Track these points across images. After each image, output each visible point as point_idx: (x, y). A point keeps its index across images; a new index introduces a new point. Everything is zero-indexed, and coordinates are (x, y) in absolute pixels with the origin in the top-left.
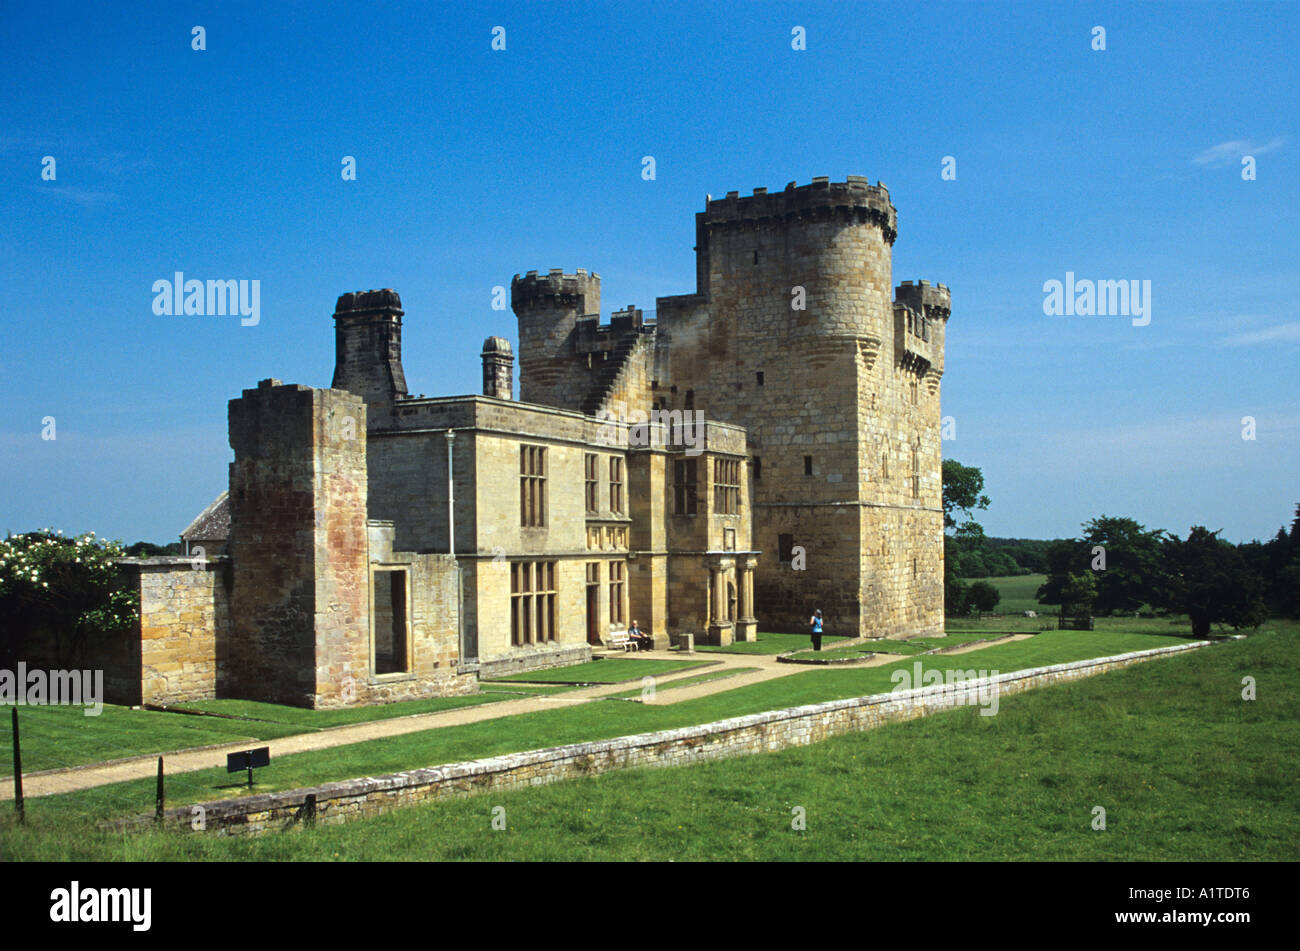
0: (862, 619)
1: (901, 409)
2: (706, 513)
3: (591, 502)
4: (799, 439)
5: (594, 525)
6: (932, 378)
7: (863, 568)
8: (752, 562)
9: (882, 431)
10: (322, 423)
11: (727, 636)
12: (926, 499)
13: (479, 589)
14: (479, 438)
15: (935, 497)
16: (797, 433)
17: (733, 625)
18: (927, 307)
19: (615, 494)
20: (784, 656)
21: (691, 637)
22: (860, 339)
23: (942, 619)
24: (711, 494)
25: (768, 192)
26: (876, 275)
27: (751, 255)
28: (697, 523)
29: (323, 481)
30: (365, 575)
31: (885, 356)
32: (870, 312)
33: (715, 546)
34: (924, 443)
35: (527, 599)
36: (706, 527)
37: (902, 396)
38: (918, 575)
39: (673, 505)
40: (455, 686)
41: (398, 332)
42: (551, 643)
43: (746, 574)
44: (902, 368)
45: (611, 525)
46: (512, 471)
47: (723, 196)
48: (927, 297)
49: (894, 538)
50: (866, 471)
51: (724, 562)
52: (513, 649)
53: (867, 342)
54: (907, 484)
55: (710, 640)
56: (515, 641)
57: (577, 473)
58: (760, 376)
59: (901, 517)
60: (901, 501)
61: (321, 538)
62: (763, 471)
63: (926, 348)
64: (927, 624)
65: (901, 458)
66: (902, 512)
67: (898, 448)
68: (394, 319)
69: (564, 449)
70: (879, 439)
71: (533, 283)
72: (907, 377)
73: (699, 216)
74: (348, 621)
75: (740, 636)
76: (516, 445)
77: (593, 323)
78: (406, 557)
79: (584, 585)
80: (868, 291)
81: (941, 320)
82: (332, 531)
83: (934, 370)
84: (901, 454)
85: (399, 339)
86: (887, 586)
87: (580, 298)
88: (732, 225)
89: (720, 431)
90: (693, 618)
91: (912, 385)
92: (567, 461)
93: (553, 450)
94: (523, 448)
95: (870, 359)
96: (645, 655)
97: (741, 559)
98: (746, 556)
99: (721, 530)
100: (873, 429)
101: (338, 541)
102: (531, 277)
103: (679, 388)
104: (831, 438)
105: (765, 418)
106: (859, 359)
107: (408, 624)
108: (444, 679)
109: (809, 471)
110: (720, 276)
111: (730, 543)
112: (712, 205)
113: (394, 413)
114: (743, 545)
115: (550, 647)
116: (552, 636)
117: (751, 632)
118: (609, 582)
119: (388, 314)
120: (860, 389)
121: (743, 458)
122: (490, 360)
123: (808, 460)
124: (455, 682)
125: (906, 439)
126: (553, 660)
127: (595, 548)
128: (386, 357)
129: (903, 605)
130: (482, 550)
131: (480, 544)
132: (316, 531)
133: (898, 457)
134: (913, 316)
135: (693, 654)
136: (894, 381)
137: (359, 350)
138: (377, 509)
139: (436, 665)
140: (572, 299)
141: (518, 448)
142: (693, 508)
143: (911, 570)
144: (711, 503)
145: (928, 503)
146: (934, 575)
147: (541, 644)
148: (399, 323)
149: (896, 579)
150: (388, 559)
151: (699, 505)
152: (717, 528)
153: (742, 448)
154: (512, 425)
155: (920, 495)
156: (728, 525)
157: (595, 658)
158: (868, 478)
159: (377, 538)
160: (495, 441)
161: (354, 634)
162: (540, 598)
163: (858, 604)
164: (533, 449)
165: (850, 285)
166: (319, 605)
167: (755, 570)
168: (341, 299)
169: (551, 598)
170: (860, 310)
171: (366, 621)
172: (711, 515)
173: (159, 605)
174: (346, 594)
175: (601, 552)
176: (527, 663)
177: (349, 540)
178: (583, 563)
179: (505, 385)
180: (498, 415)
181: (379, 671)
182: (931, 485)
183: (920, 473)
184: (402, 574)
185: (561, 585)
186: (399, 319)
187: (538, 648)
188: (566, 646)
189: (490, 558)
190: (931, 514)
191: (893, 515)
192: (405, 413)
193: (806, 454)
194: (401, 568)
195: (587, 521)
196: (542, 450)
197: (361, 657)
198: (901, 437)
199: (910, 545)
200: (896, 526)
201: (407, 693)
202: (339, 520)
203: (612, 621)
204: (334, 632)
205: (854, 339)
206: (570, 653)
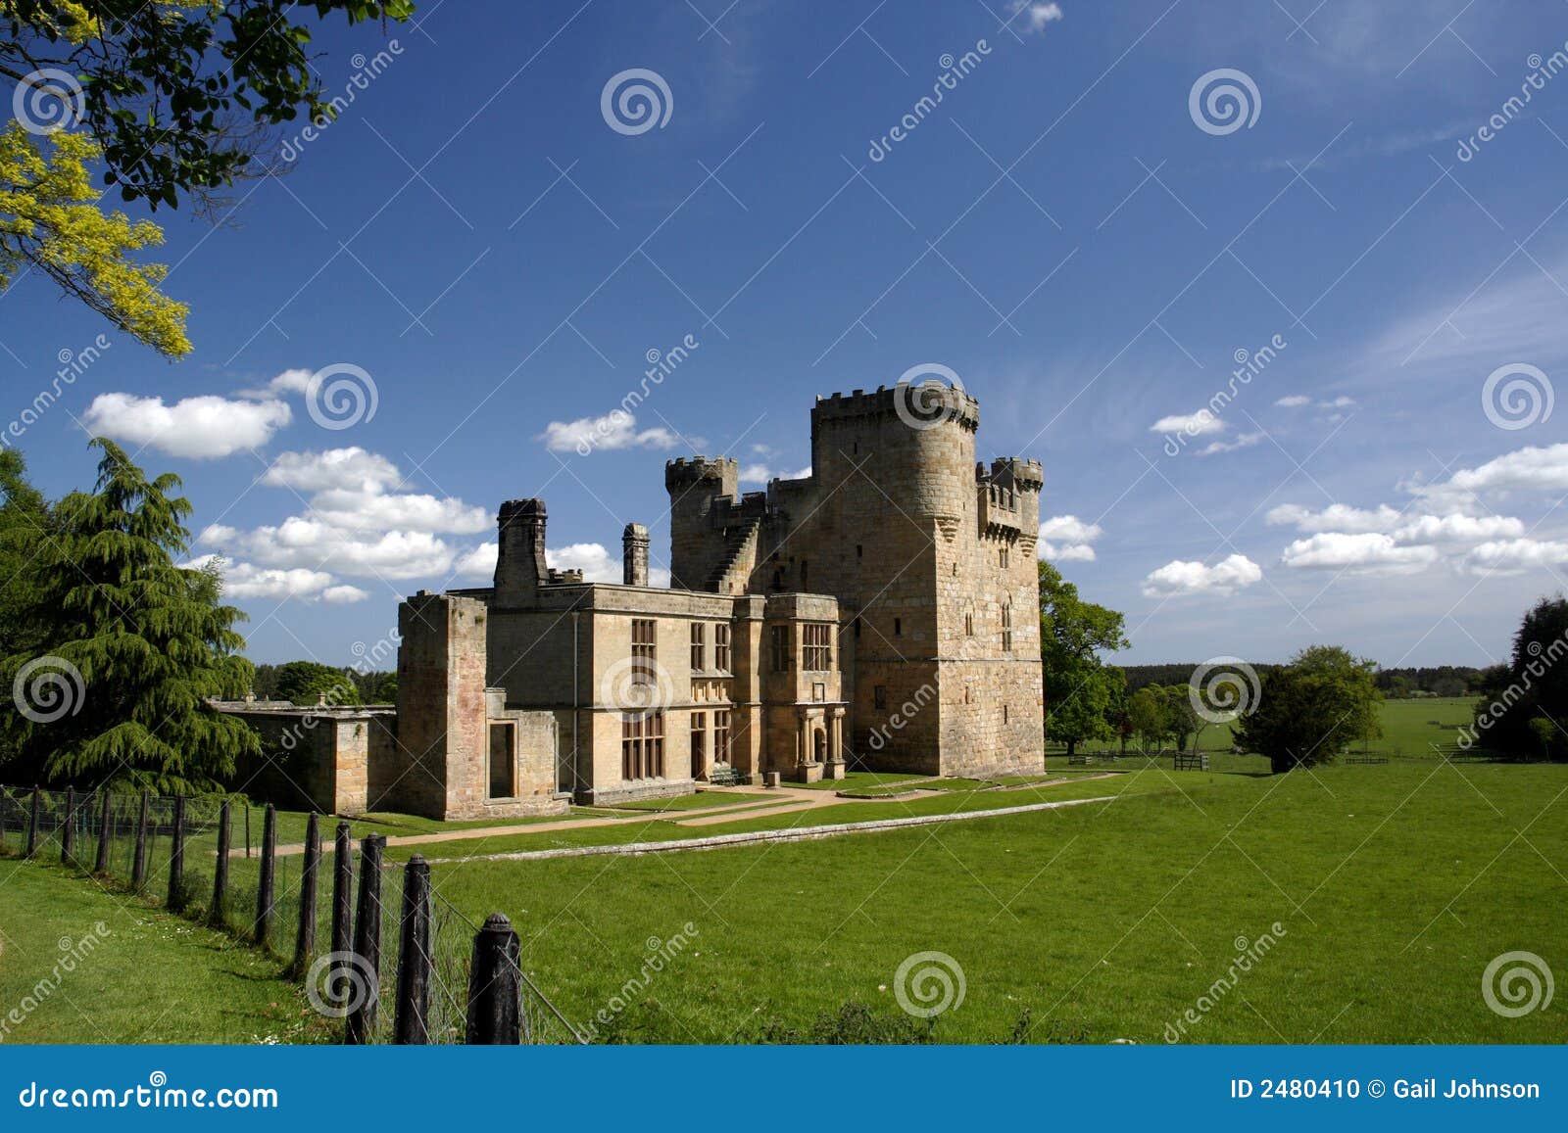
0: (941, 760)
1: (987, 573)
2: (795, 670)
3: (697, 660)
4: (890, 603)
5: (698, 682)
6: (1025, 543)
7: (942, 716)
8: (840, 711)
9: (965, 594)
10: (454, 622)
11: (815, 772)
12: (1020, 652)
13: (595, 735)
14: (596, 616)
15: (1032, 648)
16: (888, 598)
17: (821, 766)
18: (1018, 481)
19: (721, 654)
20: (841, 792)
21: (777, 775)
22: (938, 518)
23: (1042, 759)
24: (800, 654)
25: (865, 393)
26: (952, 462)
27: (852, 446)
28: (789, 678)
29: (454, 663)
30: (483, 728)
31: (967, 529)
32: (946, 494)
33: (803, 697)
34: (1017, 601)
35: (637, 744)
36: (795, 683)
37: (988, 562)
38: (1010, 721)
39: (771, 663)
40: (551, 809)
41: (543, 531)
42: (658, 778)
43: (835, 721)
44: (987, 538)
45: (716, 682)
46: (626, 640)
47: (829, 396)
48: (1019, 472)
49: (980, 688)
50: (946, 630)
51: (810, 712)
52: (625, 782)
53: (944, 520)
54: (996, 640)
55: (798, 777)
56: (627, 776)
57: (684, 639)
58: (859, 548)
59: (988, 672)
60: (989, 654)
61: (452, 701)
62: (862, 631)
63: (1014, 518)
64: (1023, 764)
65: (988, 617)
66: (990, 665)
67: (985, 608)
68: (540, 522)
69: (672, 620)
70: (961, 602)
71: (681, 469)
72: (994, 546)
73: (813, 411)
74: (470, 760)
75: (829, 774)
76: (628, 619)
77: (728, 502)
78: (514, 713)
79: (689, 730)
80: (944, 477)
81: (1032, 491)
82: (460, 696)
83: (1025, 536)
84: (987, 614)
85: (544, 537)
86: (970, 729)
87: (719, 481)
88: (834, 420)
89: (809, 601)
90: (785, 759)
91: (1001, 551)
92: (674, 631)
93: (661, 622)
94: (635, 622)
95: (949, 533)
96: (740, 789)
97: (829, 709)
98: (835, 706)
99: (810, 684)
100: (954, 594)
101: (464, 703)
102: (679, 462)
103: (796, 559)
104: (915, 602)
105: (863, 585)
106: (938, 535)
107: (516, 762)
108: (543, 802)
109: (898, 631)
110: (827, 463)
111: (819, 694)
112: (819, 403)
113: (538, 596)
114: (833, 696)
115: (658, 781)
116: (660, 772)
117: (840, 771)
118: (714, 728)
119: (535, 519)
120: (937, 560)
121: (834, 622)
122: (629, 543)
123: (898, 623)
124: (551, 805)
125: (994, 598)
126: (659, 792)
127: (702, 700)
128: (533, 551)
129: (992, 747)
130: (598, 704)
131: (595, 700)
132: (449, 697)
133: (984, 616)
134: (997, 493)
135: (779, 789)
136: (979, 550)
137: (515, 545)
138: (492, 679)
139: (536, 793)
140: (713, 483)
141: (630, 623)
142: (785, 668)
143: (1002, 716)
144: (800, 662)
145: (1022, 655)
146: (1031, 720)
147: (649, 779)
148: (544, 525)
149: (983, 724)
150: (499, 714)
151: (790, 664)
152: (806, 683)
153: (834, 613)
154: (625, 604)
155: (1013, 647)
156: (817, 680)
157: (697, 792)
158: (948, 637)
159: (493, 702)
160: (610, 618)
161: (475, 769)
162: (648, 742)
163: (938, 747)
164: (643, 623)
165: (928, 472)
166: (449, 748)
167: (844, 718)
168: (503, 505)
169: (659, 742)
170: (938, 493)
171: (484, 759)
172: (800, 673)
173: (348, 747)
174: (469, 740)
175: (706, 703)
176: (636, 795)
177: (472, 705)
178: (688, 714)
179: (641, 562)
180: (614, 597)
181: (493, 796)
182: (1026, 638)
183: (1012, 628)
184: (512, 725)
185: (667, 731)
186: (544, 522)
187: (647, 782)
188: (672, 782)
189: (604, 710)
190: (1026, 665)
191: (980, 668)
192: (546, 595)
193: (895, 616)
194: (510, 722)
195: (693, 679)
196: (652, 623)
197: (479, 785)
198: (987, 597)
199: (1000, 693)
200: (982, 677)
201: (514, 812)
202: (464, 688)
203: (717, 761)
204: (460, 767)
205: (933, 518)
206: (675, 786)
